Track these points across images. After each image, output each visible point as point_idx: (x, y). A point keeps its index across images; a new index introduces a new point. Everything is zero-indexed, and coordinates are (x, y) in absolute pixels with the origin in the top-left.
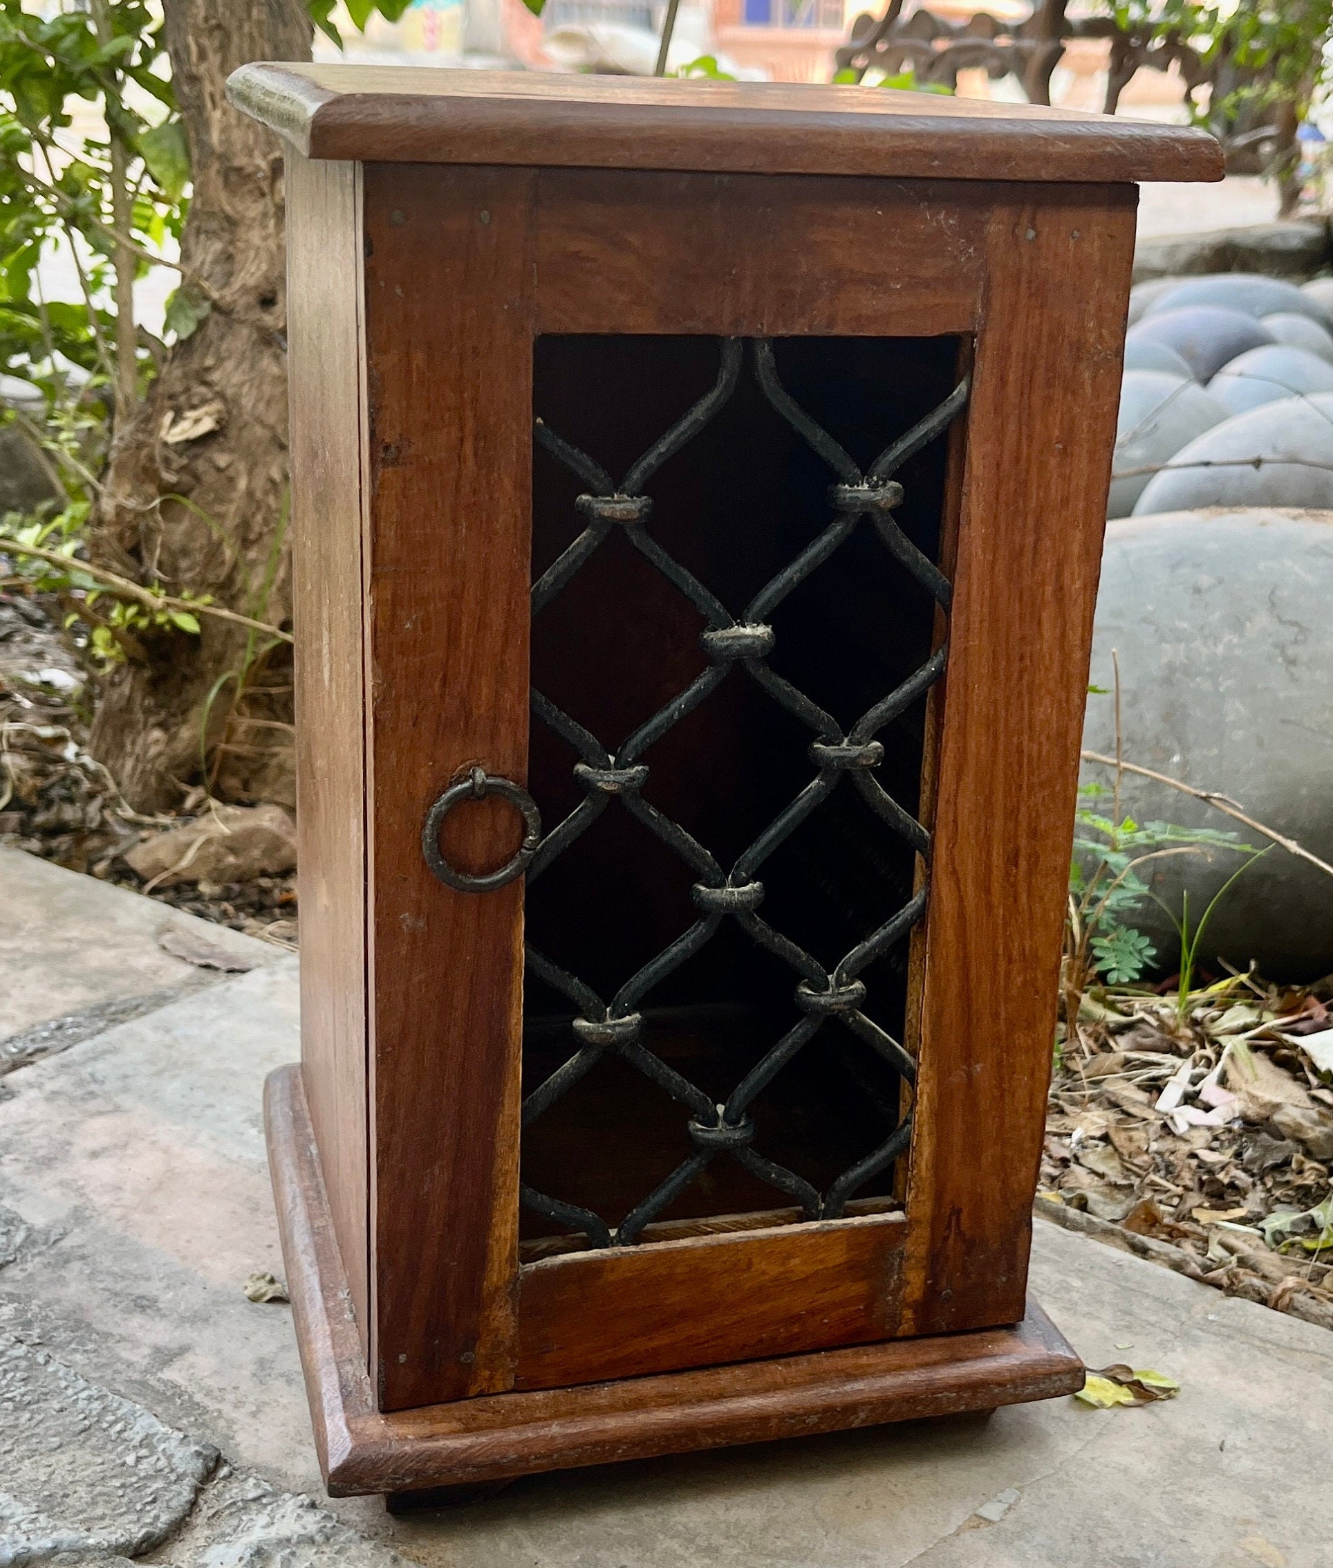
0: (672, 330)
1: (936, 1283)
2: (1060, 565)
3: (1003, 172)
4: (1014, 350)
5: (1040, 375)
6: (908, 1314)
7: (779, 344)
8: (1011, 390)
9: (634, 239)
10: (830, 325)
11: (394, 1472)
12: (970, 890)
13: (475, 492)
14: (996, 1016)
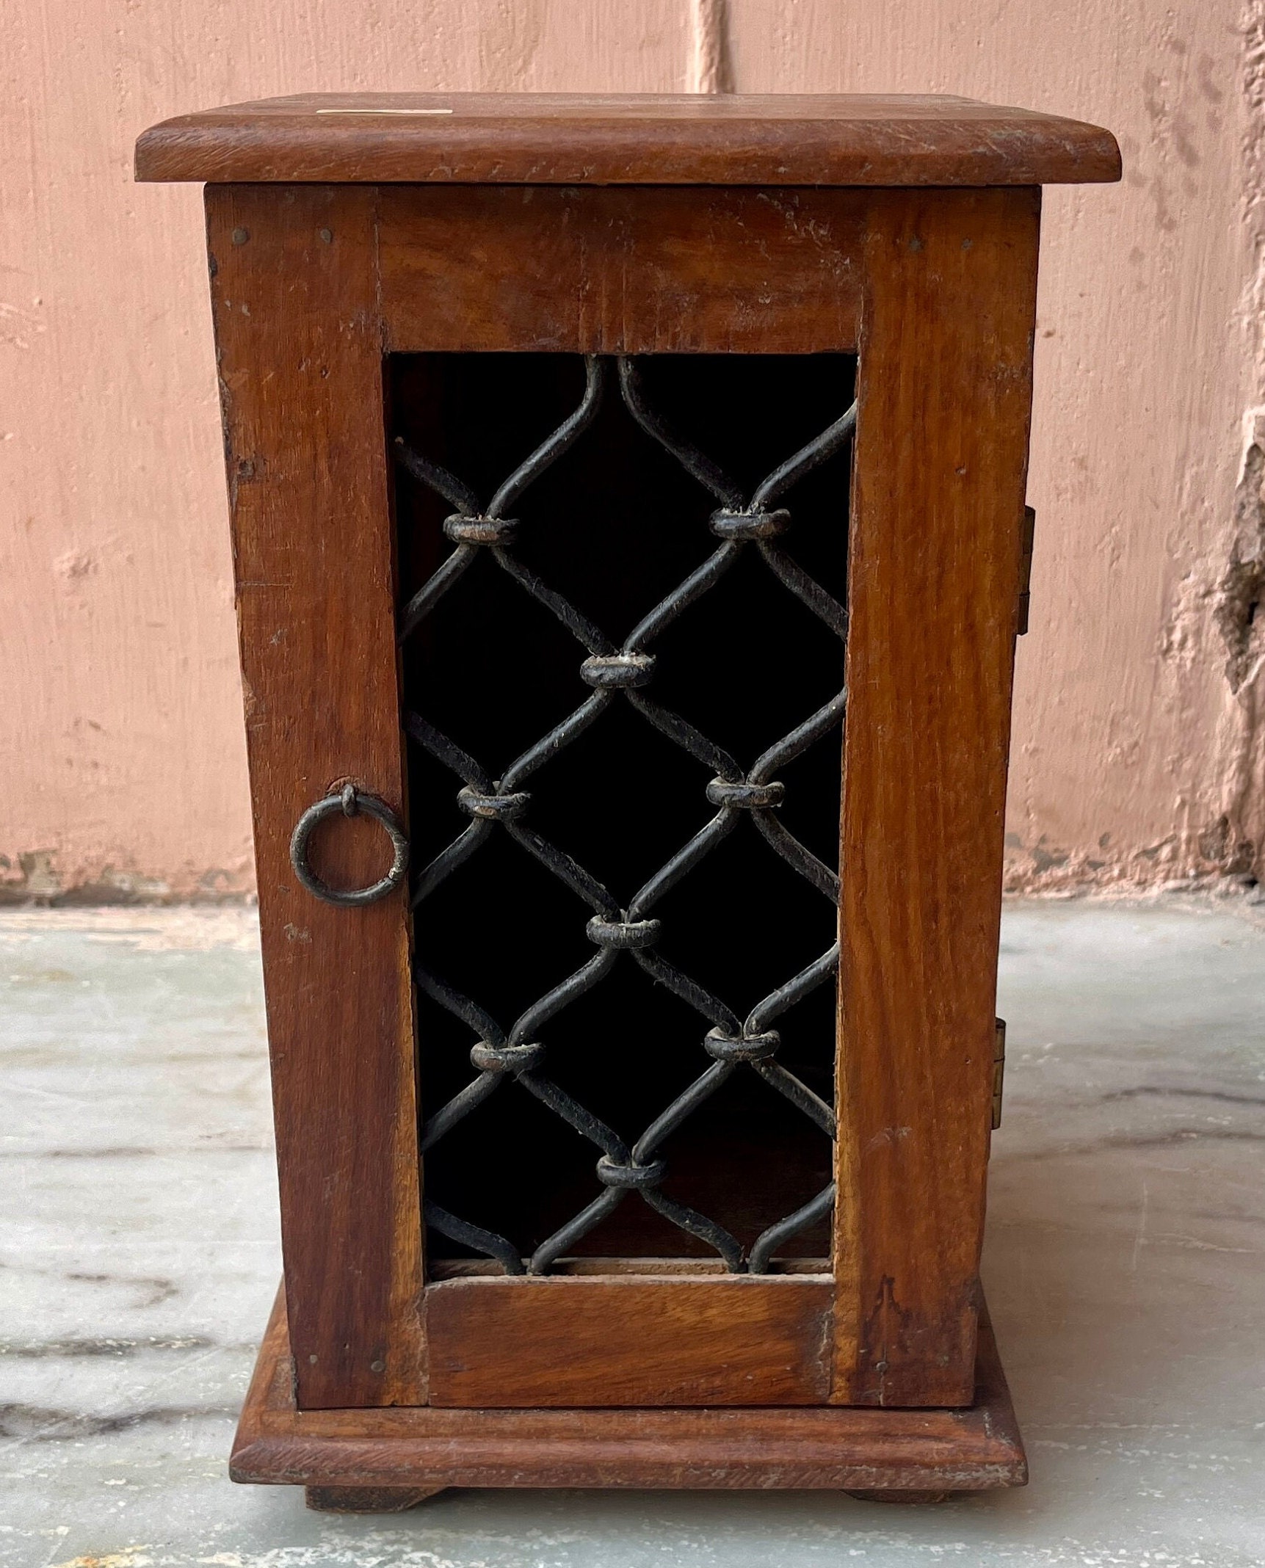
0: (526, 347)
1: (870, 1353)
2: (969, 600)
3: (859, 178)
4: (903, 368)
5: (935, 398)
6: (840, 1382)
7: (640, 362)
8: (903, 411)
9: (479, 254)
10: (695, 341)
11: (292, 1466)
12: (885, 946)
13: (332, 511)
14: (921, 1078)
